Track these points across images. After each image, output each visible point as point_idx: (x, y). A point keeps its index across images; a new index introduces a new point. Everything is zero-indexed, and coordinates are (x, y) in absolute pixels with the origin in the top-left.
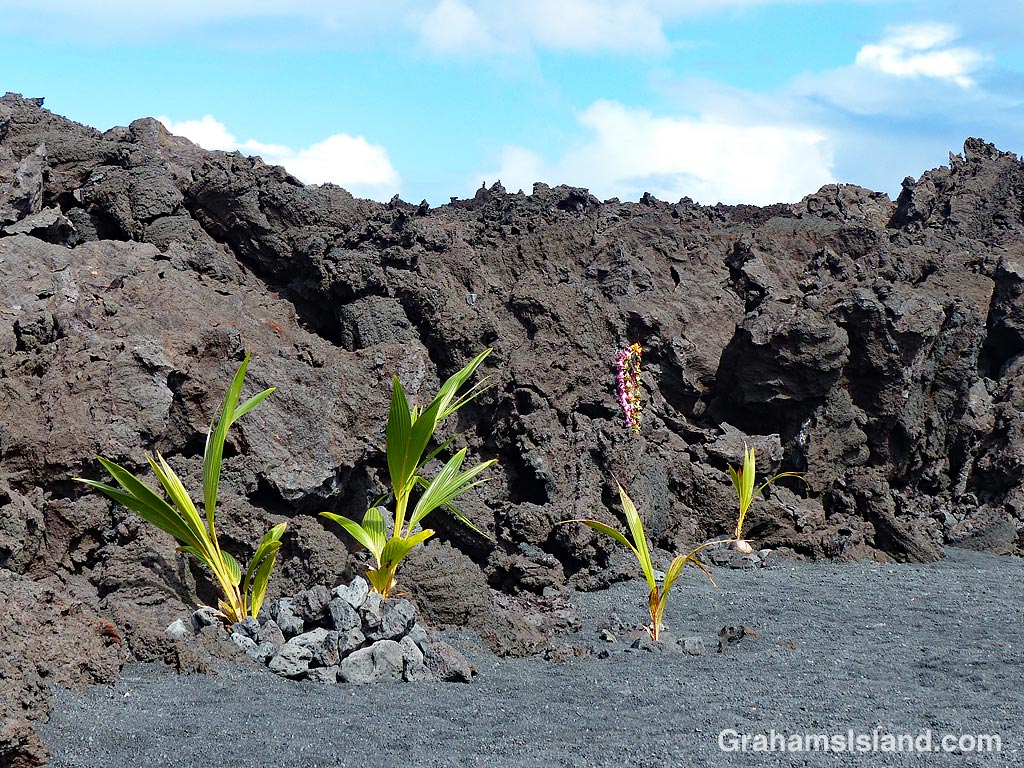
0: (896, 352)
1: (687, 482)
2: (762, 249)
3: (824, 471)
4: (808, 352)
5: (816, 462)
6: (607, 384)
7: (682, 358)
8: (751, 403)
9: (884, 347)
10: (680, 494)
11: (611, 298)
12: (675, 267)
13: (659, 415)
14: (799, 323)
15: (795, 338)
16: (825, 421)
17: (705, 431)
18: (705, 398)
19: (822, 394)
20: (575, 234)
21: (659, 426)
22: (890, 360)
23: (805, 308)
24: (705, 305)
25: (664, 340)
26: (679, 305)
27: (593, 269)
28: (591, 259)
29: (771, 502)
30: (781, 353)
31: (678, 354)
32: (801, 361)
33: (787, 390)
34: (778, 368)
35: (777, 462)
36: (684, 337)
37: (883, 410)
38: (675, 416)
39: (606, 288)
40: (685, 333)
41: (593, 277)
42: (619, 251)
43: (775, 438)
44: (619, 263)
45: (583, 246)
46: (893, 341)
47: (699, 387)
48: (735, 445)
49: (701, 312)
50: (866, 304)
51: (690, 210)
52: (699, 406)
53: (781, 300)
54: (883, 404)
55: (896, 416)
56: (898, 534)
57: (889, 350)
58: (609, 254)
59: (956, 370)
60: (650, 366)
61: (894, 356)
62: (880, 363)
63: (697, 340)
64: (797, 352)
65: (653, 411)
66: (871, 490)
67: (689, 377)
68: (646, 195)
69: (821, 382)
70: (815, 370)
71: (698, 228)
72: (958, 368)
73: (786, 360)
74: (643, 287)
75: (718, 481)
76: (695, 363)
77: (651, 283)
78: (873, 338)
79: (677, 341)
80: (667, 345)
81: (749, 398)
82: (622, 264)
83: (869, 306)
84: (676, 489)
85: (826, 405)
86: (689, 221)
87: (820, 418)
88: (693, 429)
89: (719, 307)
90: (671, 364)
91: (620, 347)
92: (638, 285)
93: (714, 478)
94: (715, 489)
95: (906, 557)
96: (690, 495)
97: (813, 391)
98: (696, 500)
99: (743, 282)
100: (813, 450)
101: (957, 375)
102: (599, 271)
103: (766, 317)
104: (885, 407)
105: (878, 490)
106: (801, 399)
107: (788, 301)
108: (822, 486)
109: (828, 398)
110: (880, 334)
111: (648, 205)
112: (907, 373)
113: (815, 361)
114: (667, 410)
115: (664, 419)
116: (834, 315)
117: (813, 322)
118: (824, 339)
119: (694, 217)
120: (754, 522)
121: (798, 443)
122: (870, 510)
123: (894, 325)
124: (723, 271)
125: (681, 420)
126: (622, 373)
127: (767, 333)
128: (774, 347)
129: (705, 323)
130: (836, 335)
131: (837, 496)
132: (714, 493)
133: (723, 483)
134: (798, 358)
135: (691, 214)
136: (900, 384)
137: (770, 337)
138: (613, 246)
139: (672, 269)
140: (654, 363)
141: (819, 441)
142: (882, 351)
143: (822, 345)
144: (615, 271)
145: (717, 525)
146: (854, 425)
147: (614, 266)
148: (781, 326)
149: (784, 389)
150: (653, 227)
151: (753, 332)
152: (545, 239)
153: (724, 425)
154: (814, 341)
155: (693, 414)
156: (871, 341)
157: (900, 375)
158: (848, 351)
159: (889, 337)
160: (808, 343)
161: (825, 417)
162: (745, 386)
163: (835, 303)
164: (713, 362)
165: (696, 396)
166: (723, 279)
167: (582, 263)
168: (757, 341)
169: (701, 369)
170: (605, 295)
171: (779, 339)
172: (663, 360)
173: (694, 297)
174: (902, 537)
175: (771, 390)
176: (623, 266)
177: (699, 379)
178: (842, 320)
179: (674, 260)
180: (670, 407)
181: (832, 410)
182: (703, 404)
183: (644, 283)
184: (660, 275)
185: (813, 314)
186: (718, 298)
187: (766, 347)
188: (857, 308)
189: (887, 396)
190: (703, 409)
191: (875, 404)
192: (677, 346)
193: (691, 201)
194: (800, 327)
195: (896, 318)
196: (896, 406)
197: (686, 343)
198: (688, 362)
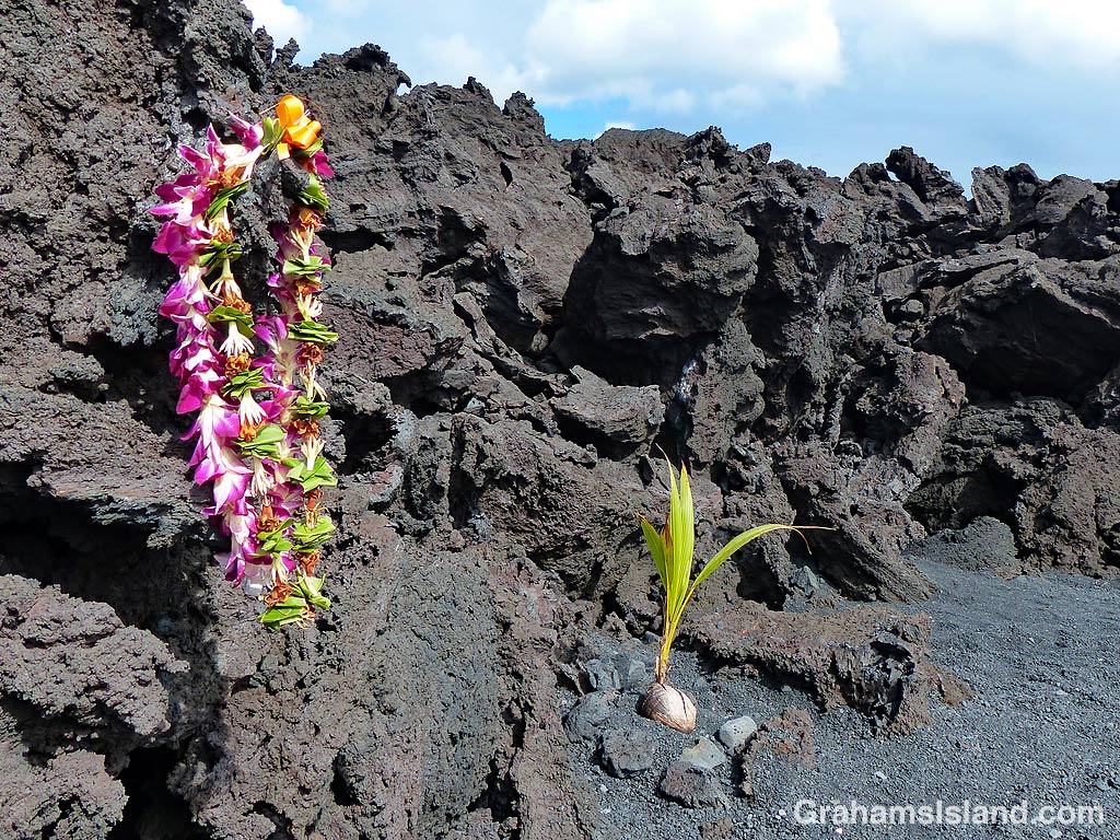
0: (813, 272)
1: (530, 474)
2: (603, 158)
3: (713, 434)
4: (704, 266)
5: (705, 422)
6: (99, 344)
7: (516, 276)
8: (619, 340)
9: (797, 264)
10: (517, 493)
11: (413, 185)
12: (507, 163)
13: (484, 355)
14: (694, 223)
15: (686, 246)
16: (718, 366)
17: (550, 378)
18: (547, 329)
19: (715, 328)
20: (359, 89)
21: (484, 371)
22: (805, 282)
23: (695, 203)
24: (545, 209)
25: (492, 250)
26: (513, 206)
27: (386, 139)
28: (384, 126)
29: (653, 489)
30: (665, 268)
31: (511, 268)
32: (693, 281)
33: (669, 322)
34: (659, 289)
35: (656, 425)
36: (519, 248)
37: (786, 349)
38: (507, 355)
39: (405, 170)
40: (520, 243)
41: (385, 151)
42: (424, 115)
43: (653, 391)
44: (425, 132)
45: (372, 108)
46: (810, 256)
47: (539, 315)
48: (594, 400)
49: (540, 218)
50: (785, 199)
51: (523, 107)
52: (539, 341)
53: (660, 193)
54: (787, 341)
55: (802, 358)
56: (864, 555)
57: (804, 268)
58: (409, 118)
59: (854, 297)
60: (473, 285)
61: (811, 277)
62: (792, 286)
63: (536, 252)
64: (687, 266)
65: (476, 351)
66: (818, 483)
67: (527, 301)
68: (471, 79)
69: (717, 311)
70: (711, 294)
71: (532, 127)
72: (857, 294)
73: (672, 278)
74: (463, 179)
75: (575, 463)
76: (534, 283)
77: (473, 173)
78: (784, 251)
79: (509, 251)
80: (497, 257)
81: (614, 332)
82: (430, 135)
83: (788, 203)
84: (511, 485)
85: (719, 343)
86: (521, 119)
87: (711, 362)
88: (532, 373)
89: (562, 215)
90: (499, 281)
91: (198, 119)
92: (456, 175)
93: (570, 459)
94: (573, 482)
95: (878, 592)
96: (533, 493)
97: (704, 323)
98: (543, 501)
99: (584, 194)
100: (701, 407)
101: (856, 303)
102: (396, 143)
103: (642, 215)
104: (790, 345)
105: (829, 484)
106: (687, 334)
107: (668, 195)
108: (712, 453)
109: (722, 334)
110: (794, 246)
111: (473, 92)
112: (821, 298)
113: (714, 281)
114: (496, 347)
115: (491, 359)
116: (737, 215)
117: (710, 222)
118: (728, 248)
119: (528, 115)
120: (630, 526)
121: (678, 395)
122: (815, 512)
123: (813, 232)
124: (563, 175)
125: (516, 361)
126: (193, 274)
127: (643, 238)
128: (653, 258)
129: (546, 232)
130: (744, 243)
131: (734, 469)
132: (572, 490)
133: (583, 464)
134: (689, 276)
135: (524, 111)
136: (812, 315)
137: (647, 243)
138: (415, 107)
139: (502, 165)
140: (478, 280)
141: (709, 392)
142: (795, 270)
143: (723, 257)
144: (419, 145)
145: (577, 537)
146: (749, 369)
147: (417, 136)
148: (665, 227)
149: (665, 320)
150: (479, 116)
151: (623, 236)
152: (315, 93)
153: (577, 370)
154: (714, 250)
155: (531, 350)
156: (781, 255)
157: (812, 302)
158: (755, 268)
159: (805, 249)
160: (704, 254)
161: (718, 361)
162: (607, 315)
163: (736, 199)
164: (559, 283)
165: (534, 327)
166: (564, 185)
167: (370, 133)
168: (629, 249)
169: (543, 291)
170: (405, 180)
171: (662, 247)
172: (490, 277)
173: (531, 198)
174: (872, 560)
175: (645, 322)
176: (430, 138)
177: (540, 304)
178: (748, 223)
179: (505, 156)
180: (500, 342)
181: (728, 352)
182: (544, 337)
183: (464, 172)
184: (486, 171)
185: (711, 212)
186: (560, 204)
187: (642, 258)
188: (771, 205)
189: (793, 331)
190: (544, 344)
191: (776, 341)
192: (510, 258)
193: (524, 96)
194: (694, 229)
195: (817, 221)
196: (803, 345)
197: (523, 255)
198: (525, 282)
